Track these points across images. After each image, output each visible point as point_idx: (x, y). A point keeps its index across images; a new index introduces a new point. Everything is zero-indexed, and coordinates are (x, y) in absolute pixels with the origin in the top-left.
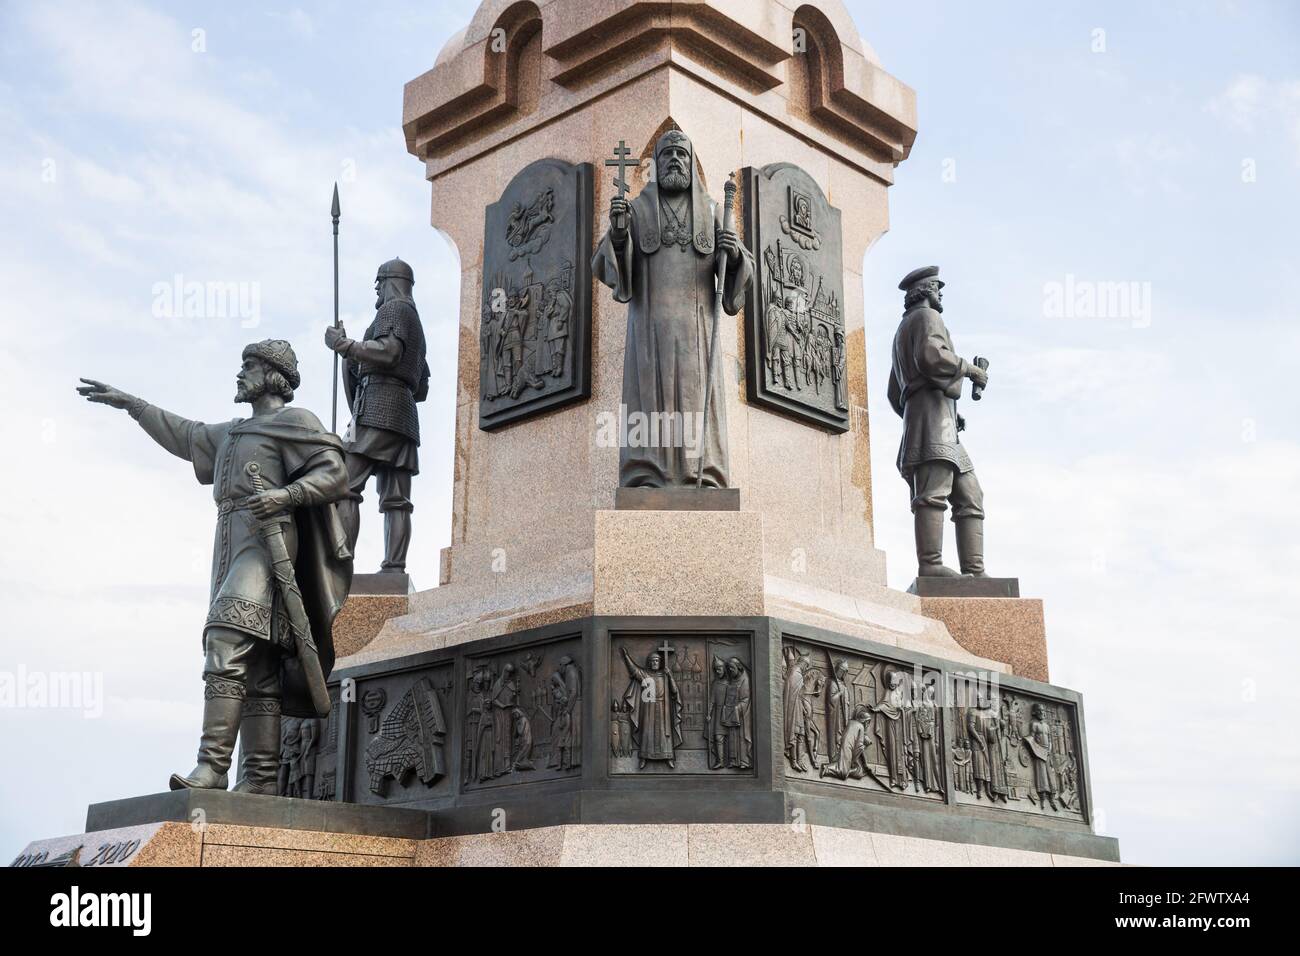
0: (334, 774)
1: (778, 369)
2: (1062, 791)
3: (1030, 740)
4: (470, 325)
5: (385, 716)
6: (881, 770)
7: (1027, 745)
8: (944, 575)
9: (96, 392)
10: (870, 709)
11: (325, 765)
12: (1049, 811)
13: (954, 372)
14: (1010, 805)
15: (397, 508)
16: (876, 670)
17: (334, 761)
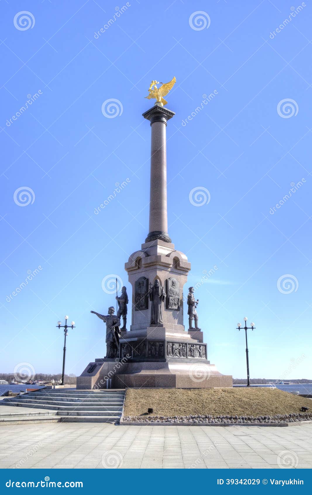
0: (119, 354)
1: (170, 305)
2: (203, 355)
3: (199, 350)
4: (134, 294)
5: (124, 348)
6: (179, 355)
7: (198, 350)
8: (192, 328)
9: (92, 312)
10: (177, 348)
11: (118, 353)
12: (201, 358)
13: (194, 303)
14: (196, 358)
15: (125, 319)
16: (179, 344)
17: (119, 353)
